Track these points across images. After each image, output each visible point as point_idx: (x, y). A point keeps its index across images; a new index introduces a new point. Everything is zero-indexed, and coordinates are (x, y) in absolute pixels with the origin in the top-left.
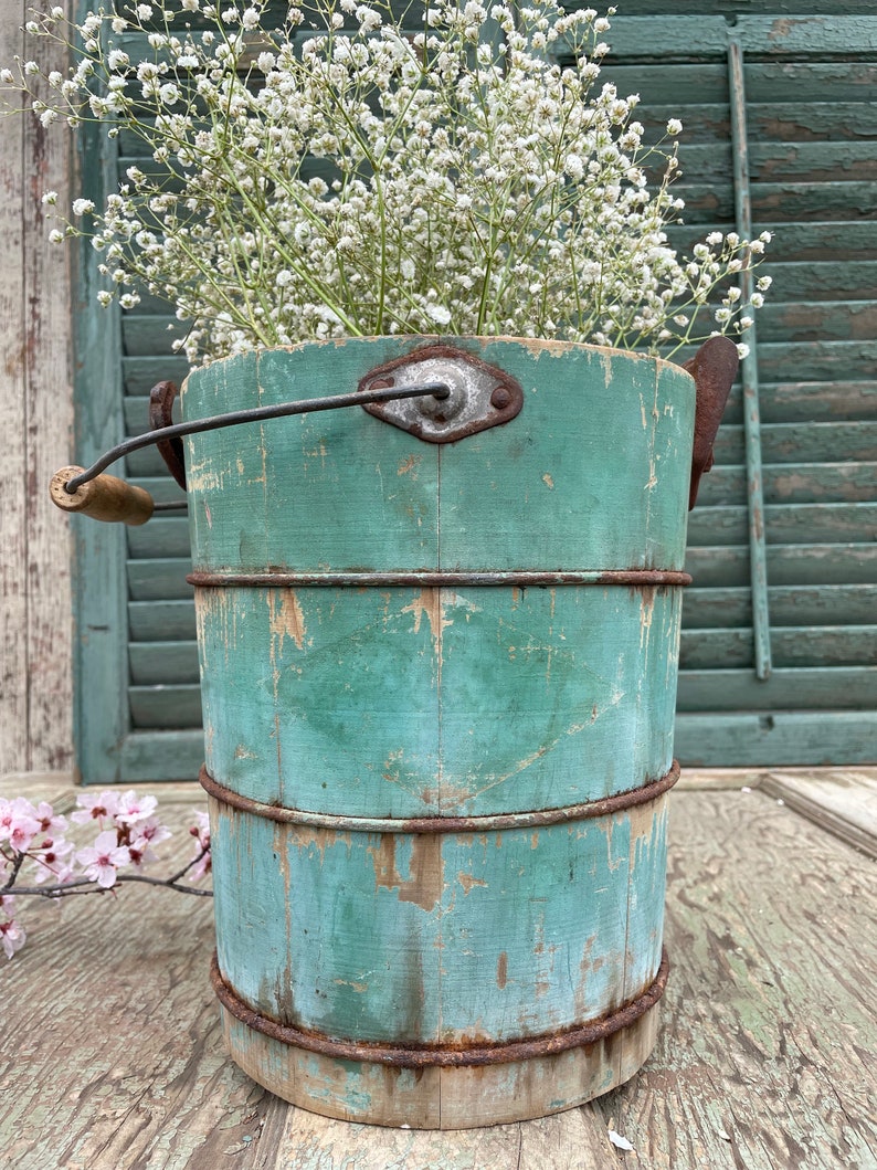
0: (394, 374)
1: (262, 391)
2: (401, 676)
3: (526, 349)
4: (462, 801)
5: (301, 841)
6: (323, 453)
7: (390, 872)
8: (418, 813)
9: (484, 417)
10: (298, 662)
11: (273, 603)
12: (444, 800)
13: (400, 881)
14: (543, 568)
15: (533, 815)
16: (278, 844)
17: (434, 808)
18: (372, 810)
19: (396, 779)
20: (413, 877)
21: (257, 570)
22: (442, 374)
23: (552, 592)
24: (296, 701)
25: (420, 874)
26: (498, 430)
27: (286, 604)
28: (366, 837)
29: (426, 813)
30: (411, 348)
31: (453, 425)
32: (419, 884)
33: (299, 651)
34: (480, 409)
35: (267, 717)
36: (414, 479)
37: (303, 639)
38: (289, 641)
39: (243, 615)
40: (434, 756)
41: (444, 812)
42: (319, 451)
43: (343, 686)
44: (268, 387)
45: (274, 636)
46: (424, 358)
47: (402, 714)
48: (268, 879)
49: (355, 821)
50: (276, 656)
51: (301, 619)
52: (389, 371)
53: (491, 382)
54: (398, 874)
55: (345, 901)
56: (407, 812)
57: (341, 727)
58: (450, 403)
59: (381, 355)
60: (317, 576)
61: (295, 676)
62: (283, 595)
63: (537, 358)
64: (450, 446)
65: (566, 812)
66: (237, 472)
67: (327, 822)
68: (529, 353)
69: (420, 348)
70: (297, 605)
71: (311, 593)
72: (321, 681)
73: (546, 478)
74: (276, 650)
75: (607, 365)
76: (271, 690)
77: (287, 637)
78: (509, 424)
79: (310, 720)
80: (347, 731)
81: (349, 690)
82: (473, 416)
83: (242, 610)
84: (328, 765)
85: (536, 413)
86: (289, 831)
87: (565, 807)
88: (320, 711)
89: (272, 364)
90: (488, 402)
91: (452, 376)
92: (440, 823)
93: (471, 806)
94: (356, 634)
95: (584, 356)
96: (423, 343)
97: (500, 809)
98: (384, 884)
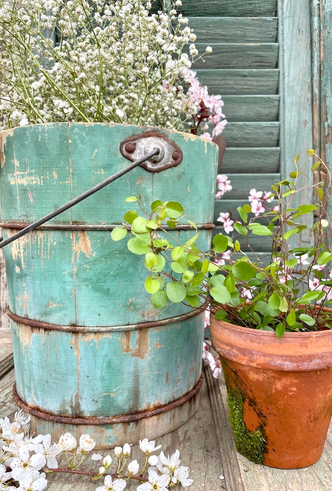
0: (136, 142)
1: (70, 141)
2: (135, 267)
3: (184, 137)
4: (156, 315)
5: (86, 339)
6: (103, 173)
7: (128, 346)
8: (140, 322)
9: (170, 163)
10: (87, 263)
11: (74, 237)
12: (150, 315)
13: (132, 349)
14: (186, 223)
15: (180, 317)
16: (73, 342)
17: (146, 319)
18: (121, 323)
19: (132, 309)
20: (137, 347)
21: (64, 223)
22: (157, 144)
23: (188, 232)
24: (85, 280)
25: (140, 346)
26: (174, 168)
27: (82, 238)
28: (118, 333)
29: (143, 322)
30: (143, 131)
31: (159, 165)
32: (139, 350)
33: (87, 258)
34: (168, 159)
35: (68, 287)
36: (143, 186)
37: (90, 253)
38: (83, 255)
39: (55, 243)
40: (147, 298)
41: (150, 320)
42: (101, 172)
43: (109, 273)
44: (74, 141)
45: (74, 252)
46: (148, 136)
47: (135, 283)
48: (67, 358)
49: (115, 328)
50: (75, 261)
51: (89, 244)
52: (134, 140)
53: (173, 149)
54: (131, 347)
55: (108, 361)
56: (135, 322)
57: (108, 289)
58: (159, 156)
59: (130, 133)
60: (100, 226)
61: (85, 269)
62: (80, 234)
63: (187, 141)
64: (157, 173)
65: (189, 315)
66: (53, 177)
67: (102, 330)
68: (185, 138)
69: (147, 132)
70: (87, 238)
71: (95, 233)
72: (99, 271)
73: (188, 188)
74: (76, 258)
75: (206, 145)
76: (71, 276)
77: (81, 252)
78: (177, 166)
79: (93, 288)
80: (111, 291)
81: (112, 274)
82: (166, 162)
83: (54, 241)
84: (101, 306)
85: (186, 163)
86: (80, 335)
87: (188, 313)
88: (98, 284)
89: (76, 130)
90: (171, 157)
91: (161, 145)
92: (149, 324)
93: (159, 316)
94: (116, 251)
95: (200, 142)
96: (148, 130)
97: (169, 317)
98: (126, 351)
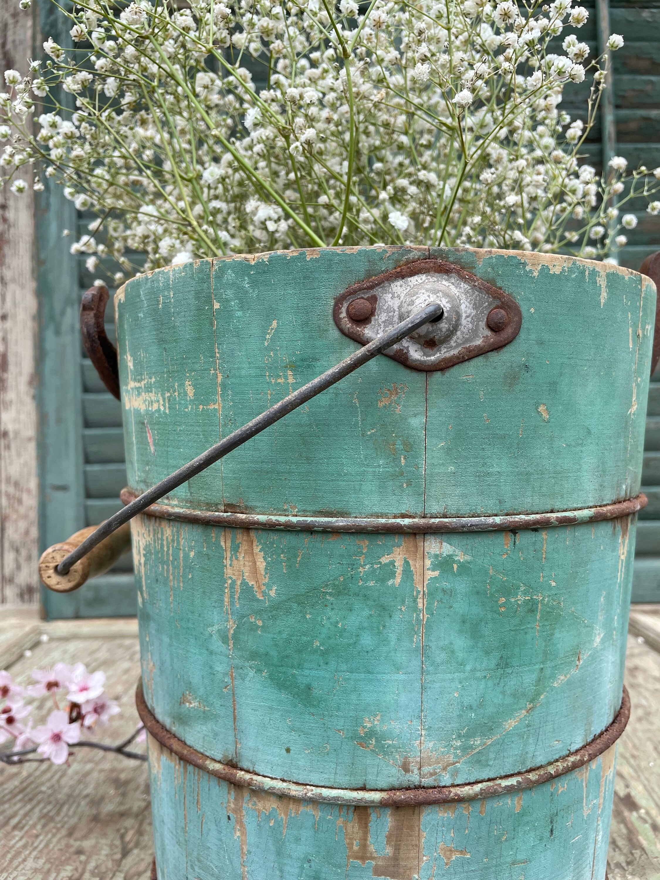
0: (378, 291)
1: (217, 306)
2: (379, 633)
3: (525, 264)
4: (444, 769)
5: (260, 805)
6: (291, 380)
7: (364, 846)
8: (396, 784)
9: (479, 342)
10: (258, 613)
11: (229, 544)
12: (426, 769)
13: (375, 855)
14: (536, 509)
15: (519, 779)
16: (232, 806)
17: (414, 778)
18: (344, 780)
19: (371, 747)
20: (389, 851)
21: (209, 506)
22: (435, 292)
23: (544, 535)
24: (254, 655)
25: (397, 848)
26: (494, 357)
27: (244, 547)
28: (336, 810)
29: (405, 784)
30: (397, 261)
31: (443, 350)
32: (396, 858)
33: (258, 600)
34: (474, 332)
35: (220, 668)
36: (397, 411)
37: (264, 588)
38: (247, 590)
39: (192, 554)
40: (416, 722)
41: (427, 781)
42: (286, 378)
43: (310, 643)
44: (225, 302)
45: (230, 581)
46: (412, 274)
47: (379, 676)
48: (221, 840)
49: (326, 792)
50: (232, 604)
51: (261, 565)
52: (371, 287)
53: (487, 301)
54: (372, 848)
55: (312, 874)
56: (383, 783)
57: (309, 687)
58: (444, 325)
59: (362, 268)
60: (282, 519)
61: (254, 628)
62: (240, 537)
63: (536, 274)
64: (439, 373)
65: (552, 770)
66: (186, 394)
67: (293, 793)
68: (528, 268)
69: (408, 262)
70: (257, 549)
71: (274, 537)
72: (284, 636)
73: (541, 408)
74: (232, 597)
75: (602, 282)
76: (225, 639)
77: (244, 583)
78: (505, 349)
79: (271, 677)
80: (316, 692)
81: (318, 648)
82: (467, 340)
83: (191, 548)
84: (292, 729)
85: (533, 336)
86: (246, 795)
87: (550, 763)
88: (284, 670)
89: (230, 275)
90: (482, 324)
91: (446, 295)
92: (421, 795)
93: (455, 773)
94: (327, 585)
95: (583, 272)
96: (411, 256)
97: (485, 775)
98: (357, 858)
